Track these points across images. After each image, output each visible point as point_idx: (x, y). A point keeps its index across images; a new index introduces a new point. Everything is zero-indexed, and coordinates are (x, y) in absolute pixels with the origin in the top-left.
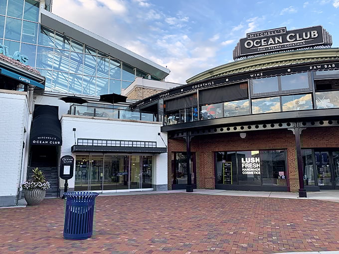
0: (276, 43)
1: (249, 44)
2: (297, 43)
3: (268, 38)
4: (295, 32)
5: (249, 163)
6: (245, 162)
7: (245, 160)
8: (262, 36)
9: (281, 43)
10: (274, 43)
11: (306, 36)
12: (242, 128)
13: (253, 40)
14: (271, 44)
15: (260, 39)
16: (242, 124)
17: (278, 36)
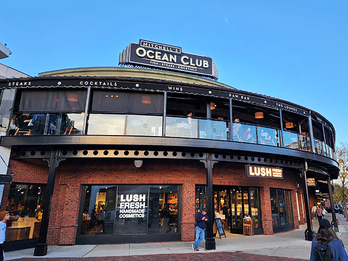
0: (171, 61)
1: (141, 52)
2: (190, 68)
3: (163, 53)
4: (189, 56)
5: (130, 202)
6: (125, 200)
7: (125, 198)
8: (157, 48)
9: (175, 63)
10: (168, 60)
11: (199, 64)
12: (136, 153)
13: (147, 49)
14: (165, 60)
15: (155, 51)
16: (137, 148)
17: (173, 54)
